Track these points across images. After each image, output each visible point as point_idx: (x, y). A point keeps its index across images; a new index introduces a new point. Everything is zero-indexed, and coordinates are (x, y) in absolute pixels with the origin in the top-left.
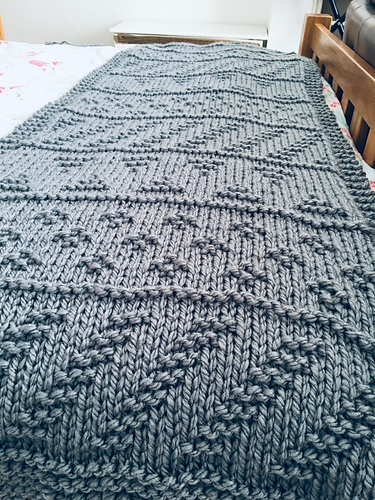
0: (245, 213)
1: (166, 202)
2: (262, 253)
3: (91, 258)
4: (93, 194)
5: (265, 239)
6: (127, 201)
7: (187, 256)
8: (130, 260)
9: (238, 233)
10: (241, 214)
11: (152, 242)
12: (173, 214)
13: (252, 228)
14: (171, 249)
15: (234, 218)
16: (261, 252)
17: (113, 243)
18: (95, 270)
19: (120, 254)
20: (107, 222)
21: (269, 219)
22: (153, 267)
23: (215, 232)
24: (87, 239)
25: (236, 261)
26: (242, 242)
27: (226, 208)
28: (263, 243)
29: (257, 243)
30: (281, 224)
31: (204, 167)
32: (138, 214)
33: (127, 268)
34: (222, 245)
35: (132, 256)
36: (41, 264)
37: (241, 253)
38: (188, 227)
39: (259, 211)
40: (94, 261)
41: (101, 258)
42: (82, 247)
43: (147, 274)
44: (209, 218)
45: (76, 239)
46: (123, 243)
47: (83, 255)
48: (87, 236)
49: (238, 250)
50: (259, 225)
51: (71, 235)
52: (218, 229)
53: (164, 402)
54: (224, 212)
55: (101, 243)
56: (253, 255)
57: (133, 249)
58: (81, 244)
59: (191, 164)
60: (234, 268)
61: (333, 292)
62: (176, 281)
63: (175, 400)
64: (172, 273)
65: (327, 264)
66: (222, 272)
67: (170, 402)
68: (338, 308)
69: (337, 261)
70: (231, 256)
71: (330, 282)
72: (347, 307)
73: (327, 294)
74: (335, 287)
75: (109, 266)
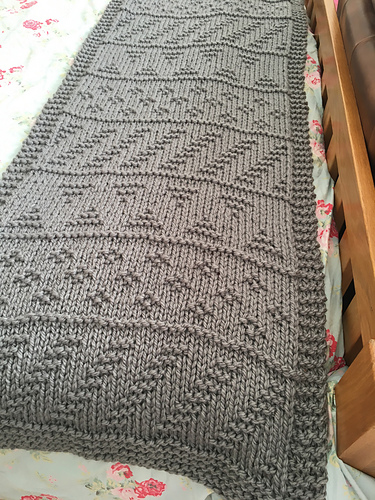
1: (147, 239)
2: (214, 292)
3: (94, 293)
5: (218, 279)
6: (117, 237)
7: (160, 293)
8: (122, 295)
11: (137, 280)
12: (153, 252)
13: (210, 268)
14: (150, 286)
15: (198, 256)
16: (213, 290)
17: (109, 279)
18: (97, 303)
19: (114, 290)
20: (103, 259)
21: (224, 258)
22: (137, 302)
23: (182, 271)
24: (89, 276)
25: (195, 298)
26: (201, 280)
28: (216, 282)
29: (212, 282)
30: (232, 263)
32: (126, 251)
33: (119, 302)
34: (186, 283)
35: (122, 291)
36: (59, 299)
37: (199, 291)
38: (163, 265)
40: (96, 295)
41: (101, 293)
42: (87, 283)
43: (133, 307)
44: (180, 256)
45: (81, 276)
46: (116, 279)
47: (88, 290)
48: (89, 274)
49: (197, 288)
50: (215, 266)
51: (77, 273)
52: (185, 267)
53: (144, 401)
55: (100, 279)
57: (123, 285)
58: (86, 280)
59: (170, 192)
60: (192, 305)
61: (257, 327)
62: (152, 314)
63: (151, 400)
64: (150, 308)
65: (258, 303)
66: (184, 307)
67: (148, 401)
68: (257, 339)
69: (266, 300)
70: (192, 293)
71: (256, 320)
72: (264, 337)
73: (251, 330)
74: (259, 324)
75: (107, 300)
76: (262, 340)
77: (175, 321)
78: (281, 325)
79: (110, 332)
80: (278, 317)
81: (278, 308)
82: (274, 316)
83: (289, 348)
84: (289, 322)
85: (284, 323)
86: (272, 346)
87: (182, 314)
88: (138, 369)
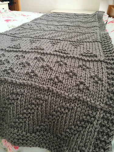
0: (62, 57)
1: (37, 52)
3: (8, 68)
4: (15, 50)
5: (66, 67)
6: (25, 52)
7: (39, 71)
8: (21, 70)
9: (57, 64)
10: (61, 58)
11: (29, 64)
12: (39, 56)
14: (34, 68)
15: (58, 59)
16: (63, 71)
17: (16, 64)
18: (9, 72)
19: (18, 68)
20: (17, 58)
21: (70, 59)
22: (27, 73)
23: (50, 63)
24: (9, 62)
25: (54, 74)
26: (58, 67)
27: (56, 55)
28: (65, 68)
29: (63, 68)
30: (73, 60)
31: (54, 43)
33: (19, 73)
34: (51, 68)
35: (22, 69)
37: (57, 71)
38: (42, 61)
39: (67, 57)
40: (9, 69)
41: (12, 69)
42: (6, 65)
43: (25, 75)
44: (50, 58)
46: (20, 64)
47: (6, 67)
48: (9, 61)
50: (65, 61)
51: (4, 61)
52: (52, 62)
54: (55, 57)
55: (13, 64)
56: (60, 72)
57: (22, 66)
58: (6, 64)
59: (50, 43)
60: (53, 77)
61: (85, 85)
62: (33, 80)
63: (33, 117)
64: (33, 77)
65: (86, 74)
66: (49, 77)
67: (31, 117)
68: (84, 90)
69: (90, 73)
70: (53, 72)
71: (84, 81)
72: (88, 90)
73: (81, 87)
74: (86, 83)
75: (13, 72)
76: (87, 91)
77: (43, 84)
78: (98, 83)
79: (13, 85)
80: (96, 79)
81: (96, 75)
82: (94, 79)
83: (101, 94)
84: (102, 81)
85: (99, 82)
86: (92, 94)
87: (48, 80)
88: (26, 104)
